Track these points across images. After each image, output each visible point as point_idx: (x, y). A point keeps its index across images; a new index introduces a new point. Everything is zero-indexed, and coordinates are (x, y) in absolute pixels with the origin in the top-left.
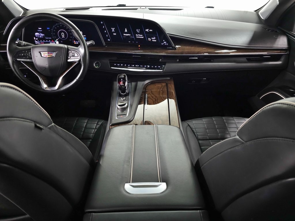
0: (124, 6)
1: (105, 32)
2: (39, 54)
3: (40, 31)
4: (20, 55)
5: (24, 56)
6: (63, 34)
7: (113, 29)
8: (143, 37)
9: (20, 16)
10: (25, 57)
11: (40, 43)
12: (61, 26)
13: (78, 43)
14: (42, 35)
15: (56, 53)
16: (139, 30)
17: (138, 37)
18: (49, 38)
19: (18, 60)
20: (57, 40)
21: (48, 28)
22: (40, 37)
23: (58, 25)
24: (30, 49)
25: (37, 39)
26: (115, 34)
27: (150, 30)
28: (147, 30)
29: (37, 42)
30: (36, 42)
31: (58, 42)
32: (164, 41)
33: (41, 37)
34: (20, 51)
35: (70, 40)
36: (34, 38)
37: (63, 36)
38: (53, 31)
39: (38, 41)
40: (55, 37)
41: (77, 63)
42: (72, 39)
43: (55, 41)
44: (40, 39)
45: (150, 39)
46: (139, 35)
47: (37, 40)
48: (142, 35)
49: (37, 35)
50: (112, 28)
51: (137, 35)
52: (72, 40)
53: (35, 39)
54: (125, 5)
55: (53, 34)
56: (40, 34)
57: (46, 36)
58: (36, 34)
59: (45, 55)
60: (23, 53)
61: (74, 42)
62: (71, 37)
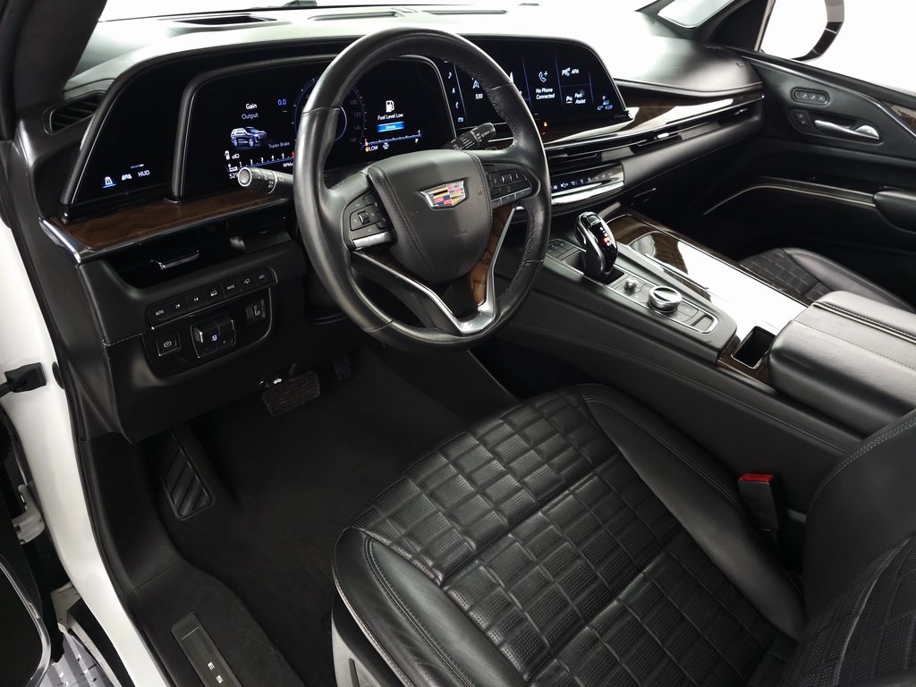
1: (454, 91)
3: (252, 116)
8: (552, 96)
13: (376, 148)
14: (257, 134)
16: (546, 74)
17: (541, 97)
18: (282, 144)
21: (279, 102)
22: (248, 144)
25: (236, 156)
27: (574, 72)
28: (565, 72)
29: (235, 169)
32: (604, 98)
33: (251, 143)
35: (354, 140)
36: (227, 152)
42: (358, 134)
44: (246, 154)
45: (571, 99)
46: (544, 90)
47: (235, 163)
48: (551, 90)
49: (237, 139)
51: (538, 91)
52: (358, 140)
53: (228, 158)
56: (248, 130)
57: (271, 135)
58: (236, 132)
61: (367, 144)
62: (357, 128)
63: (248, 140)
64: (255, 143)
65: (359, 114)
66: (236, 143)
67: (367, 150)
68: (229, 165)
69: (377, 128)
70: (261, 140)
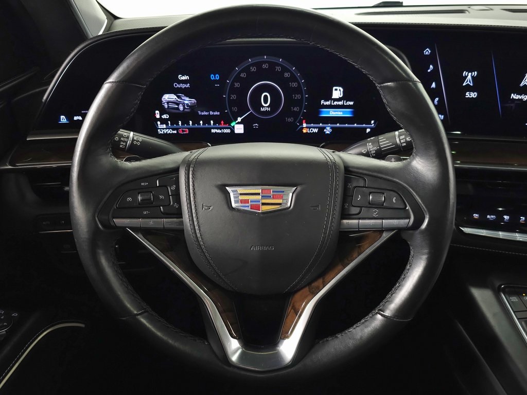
0: (399, 5)
1: (433, 86)
2: (218, 195)
3: (183, 86)
4: (129, 199)
5: (146, 204)
6: (266, 97)
7: (469, 77)
9: (101, 33)
10: (149, 208)
11: (173, 129)
12: (264, 66)
13: (316, 130)
14: (187, 101)
15: (299, 188)
18: (211, 113)
19: (119, 222)
20: (239, 119)
21: (212, 77)
22: (178, 109)
23: (253, 65)
24: (176, 170)
25: (164, 116)
26: (473, 95)
29: (164, 126)
30: (160, 126)
31: (242, 126)
33: (181, 108)
34: (132, 181)
35: (290, 120)
36: (157, 112)
37: (266, 106)
38: (233, 84)
39: (167, 124)
40: (235, 109)
41: (386, 236)
42: (295, 115)
43: (233, 124)
44: (175, 116)
47: (163, 121)
49: (168, 103)
50: (465, 73)
52: (295, 120)
53: (158, 116)
54: (402, 3)
55: (229, 97)
56: (179, 97)
57: (201, 104)
58: (167, 97)
59: (246, 201)
60: (142, 190)
61: (305, 125)
62: (295, 109)
63: (178, 104)
64: (184, 108)
65: (298, 97)
66: (166, 106)
67: (304, 131)
68: (159, 123)
69: (319, 112)
70: (191, 107)
